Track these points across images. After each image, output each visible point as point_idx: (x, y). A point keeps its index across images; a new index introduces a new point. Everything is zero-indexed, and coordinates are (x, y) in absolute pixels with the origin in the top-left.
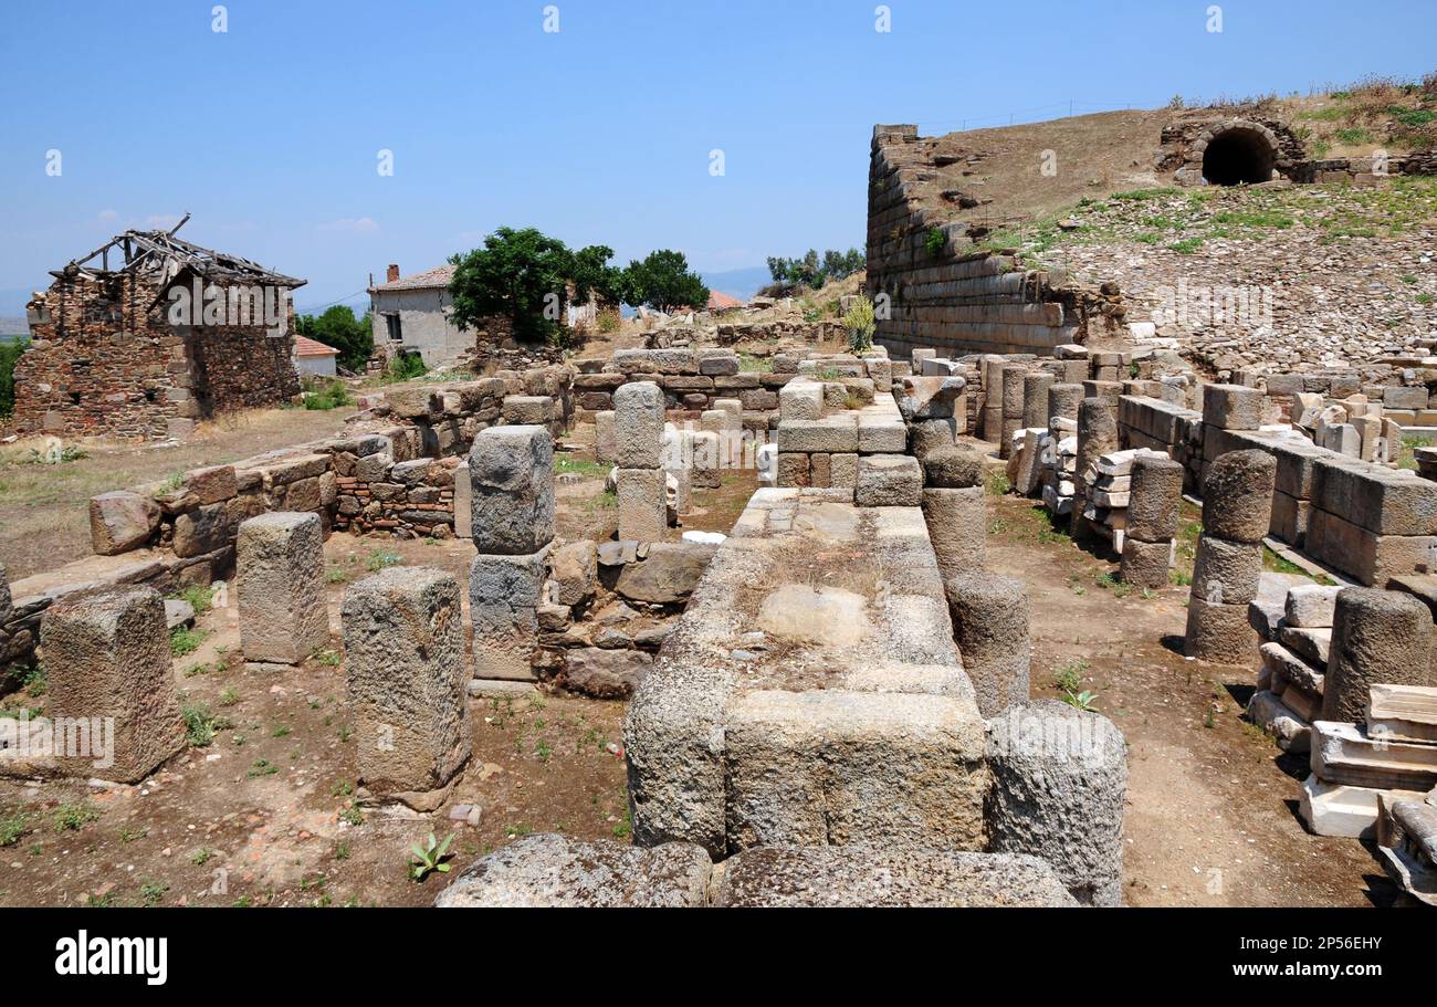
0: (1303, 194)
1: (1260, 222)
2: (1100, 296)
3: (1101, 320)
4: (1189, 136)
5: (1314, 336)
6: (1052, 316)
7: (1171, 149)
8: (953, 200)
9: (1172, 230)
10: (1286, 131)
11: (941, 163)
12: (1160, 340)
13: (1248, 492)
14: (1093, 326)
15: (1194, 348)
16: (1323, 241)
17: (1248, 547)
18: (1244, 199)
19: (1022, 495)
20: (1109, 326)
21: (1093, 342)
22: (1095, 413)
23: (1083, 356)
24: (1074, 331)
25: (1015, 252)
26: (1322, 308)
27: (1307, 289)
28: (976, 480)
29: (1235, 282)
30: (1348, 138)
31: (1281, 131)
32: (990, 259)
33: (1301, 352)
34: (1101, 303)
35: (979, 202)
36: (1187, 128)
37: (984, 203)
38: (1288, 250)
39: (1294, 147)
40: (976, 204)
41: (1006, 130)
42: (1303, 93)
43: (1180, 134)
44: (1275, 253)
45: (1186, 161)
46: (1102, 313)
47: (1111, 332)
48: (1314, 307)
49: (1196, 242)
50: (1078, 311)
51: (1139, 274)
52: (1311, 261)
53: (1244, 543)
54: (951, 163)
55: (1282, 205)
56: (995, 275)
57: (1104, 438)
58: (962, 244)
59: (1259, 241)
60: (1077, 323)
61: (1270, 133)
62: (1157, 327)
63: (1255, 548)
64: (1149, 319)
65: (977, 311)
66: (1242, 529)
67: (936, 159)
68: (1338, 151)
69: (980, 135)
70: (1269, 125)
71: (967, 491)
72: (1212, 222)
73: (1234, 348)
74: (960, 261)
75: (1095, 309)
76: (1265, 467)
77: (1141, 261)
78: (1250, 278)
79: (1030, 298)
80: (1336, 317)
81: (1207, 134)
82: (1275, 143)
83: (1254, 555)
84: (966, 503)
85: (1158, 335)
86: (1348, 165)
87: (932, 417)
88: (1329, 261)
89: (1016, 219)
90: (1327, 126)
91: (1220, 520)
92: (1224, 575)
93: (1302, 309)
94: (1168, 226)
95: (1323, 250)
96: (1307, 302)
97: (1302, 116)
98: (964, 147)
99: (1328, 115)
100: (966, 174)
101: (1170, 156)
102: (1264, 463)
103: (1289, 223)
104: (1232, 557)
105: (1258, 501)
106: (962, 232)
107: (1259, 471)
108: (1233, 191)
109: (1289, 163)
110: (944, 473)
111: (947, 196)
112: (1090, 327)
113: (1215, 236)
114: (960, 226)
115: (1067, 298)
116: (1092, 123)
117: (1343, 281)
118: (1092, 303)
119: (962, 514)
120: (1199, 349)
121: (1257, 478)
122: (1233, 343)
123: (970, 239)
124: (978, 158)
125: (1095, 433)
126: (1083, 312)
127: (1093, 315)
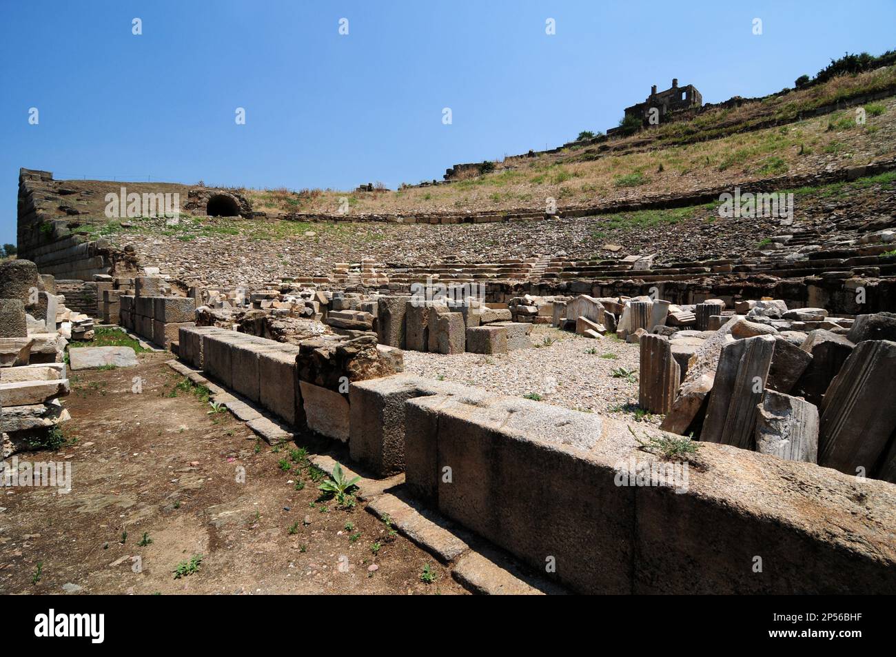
0: (246, 223)
1: (224, 232)
2: (122, 252)
3: (123, 263)
4: (201, 196)
5: (237, 275)
6: (99, 263)
7: (191, 200)
8: (64, 211)
9: (181, 231)
10: (243, 199)
11: (63, 193)
12: (160, 275)
14: (118, 266)
15: (178, 279)
16: (249, 240)
18: (219, 221)
20: (127, 266)
21: (119, 274)
23: (110, 280)
24: (109, 269)
25: (87, 233)
26: (243, 265)
27: (239, 258)
29: (207, 253)
30: (267, 205)
31: (242, 200)
32: (74, 237)
33: (230, 281)
34: (123, 255)
35: (80, 212)
36: (200, 192)
37: (83, 213)
38: (234, 243)
39: (248, 206)
40: (79, 214)
41: (108, 182)
42: (257, 188)
43: (196, 194)
44: (228, 243)
45: (199, 207)
46: (123, 260)
47: (129, 269)
48: (240, 264)
49: (192, 237)
50: (111, 259)
51: (158, 248)
52: (242, 247)
54: (70, 194)
55: (235, 226)
56: (75, 245)
58: (62, 230)
59: (222, 239)
60: (110, 265)
61: (237, 199)
62: (160, 270)
64: (157, 266)
65: (68, 265)
67: (60, 190)
68: (263, 209)
69: (91, 182)
70: (236, 196)
72: (202, 230)
73: (198, 279)
74: (60, 240)
75: (120, 258)
77: (161, 242)
78: (214, 252)
79: (91, 256)
80: (249, 268)
81: (208, 196)
82: (239, 204)
85: (160, 273)
86: (265, 214)
88: (250, 248)
89: (99, 221)
90: (262, 201)
93: (235, 265)
94: (180, 229)
95: (249, 244)
96: (237, 263)
97: (254, 196)
98: (79, 187)
99: (263, 197)
100: (78, 200)
101: (191, 203)
103: (237, 233)
106: (65, 225)
108: (215, 219)
109: (246, 212)
111: (61, 208)
112: (116, 267)
113: (203, 235)
114: (62, 222)
115: (105, 253)
116: (158, 186)
117: (254, 255)
118: (118, 255)
120: (181, 279)
122: (198, 277)
123: (68, 229)
124: (88, 193)
126: (113, 260)
127: (119, 261)
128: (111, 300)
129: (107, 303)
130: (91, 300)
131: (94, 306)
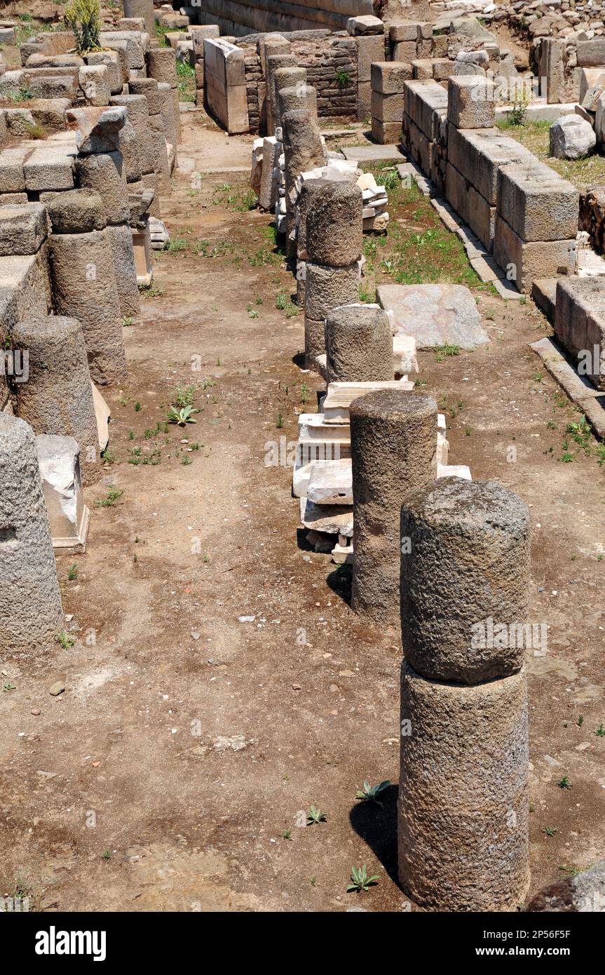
13: (334, 222)
17: (339, 271)
19: (266, 211)
22: (296, 127)
23: (378, 30)
28: (96, 225)
53: (336, 267)
57: (307, 153)
63: (347, 271)
66: (332, 255)
71: (87, 236)
76: (347, 198)
83: (346, 277)
84: (87, 247)
87: (95, 152)
91: (315, 248)
92: (323, 297)
102: (345, 195)
104: (327, 280)
105: (343, 229)
107: (341, 202)
110: (63, 221)
119: (84, 257)
121: (340, 209)
125: (297, 148)
128: (386, 90)
129: (379, 94)
130: (347, 81)
131: (352, 93)
